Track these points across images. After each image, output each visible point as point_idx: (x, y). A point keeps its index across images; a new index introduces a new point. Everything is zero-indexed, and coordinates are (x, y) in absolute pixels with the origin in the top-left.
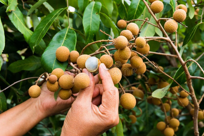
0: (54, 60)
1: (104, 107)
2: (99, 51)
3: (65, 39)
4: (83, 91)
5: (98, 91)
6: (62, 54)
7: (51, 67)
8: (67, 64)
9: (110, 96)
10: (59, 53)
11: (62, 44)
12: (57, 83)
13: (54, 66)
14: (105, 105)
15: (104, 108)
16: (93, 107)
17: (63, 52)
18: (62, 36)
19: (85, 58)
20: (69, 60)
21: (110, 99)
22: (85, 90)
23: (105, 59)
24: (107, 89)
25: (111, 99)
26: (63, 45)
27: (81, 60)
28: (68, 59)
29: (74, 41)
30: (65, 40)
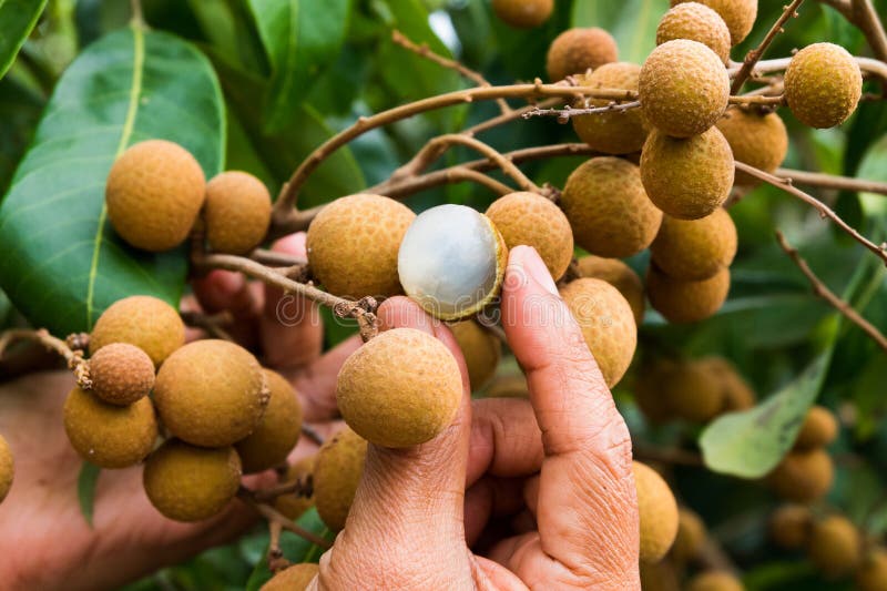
0: (94, 238)
1: (571, 568)
2: (419, 172)
3: (142, 95)
4: (404, 465)
5: (489, 449)
6: (160, 196)
7: (77, 293)
8: (182, 267)
9: (610, 483)
10: (138, 191)
11: (128, 129)
12: (144, 405)
13: (96, 280)
14: (576, 559)
15: (569, 575)
16: (481, 574)
17: (168, 183)
18: (115, 80)
19: (376, 219)
20: (197, 236)
21: (614, 511)
22: (417, 457)
23: (530, 228)
24: (581, 439)
25: (618, 507)
26: (134, 139)
27: (347, 236)
28: (193, 232)
29: (207, 108)
30: (141, 108)
